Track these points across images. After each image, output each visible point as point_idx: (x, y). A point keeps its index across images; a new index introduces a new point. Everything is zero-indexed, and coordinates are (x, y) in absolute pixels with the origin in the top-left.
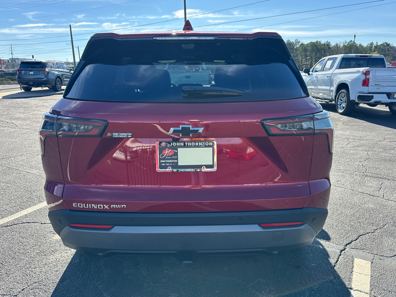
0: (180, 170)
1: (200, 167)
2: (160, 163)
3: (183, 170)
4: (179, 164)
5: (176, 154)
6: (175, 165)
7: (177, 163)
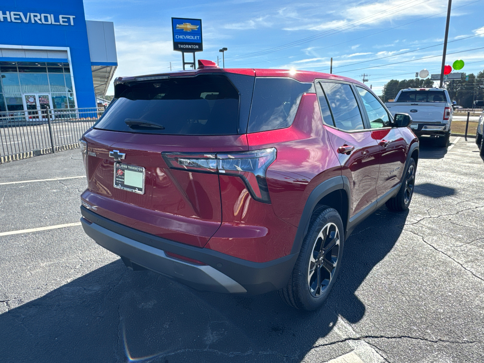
0: (125, 189)
1: (134, 188)
2: (116, 180)
3: (129, 190)
4: (125, 183)
5: (123, 175)
6: (123, 184)
7: (124, 182)
